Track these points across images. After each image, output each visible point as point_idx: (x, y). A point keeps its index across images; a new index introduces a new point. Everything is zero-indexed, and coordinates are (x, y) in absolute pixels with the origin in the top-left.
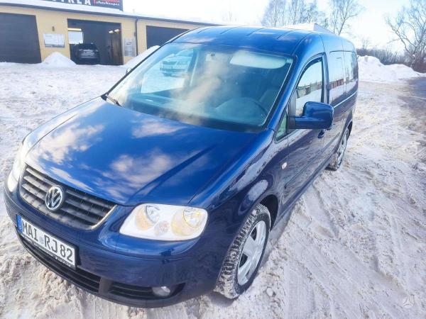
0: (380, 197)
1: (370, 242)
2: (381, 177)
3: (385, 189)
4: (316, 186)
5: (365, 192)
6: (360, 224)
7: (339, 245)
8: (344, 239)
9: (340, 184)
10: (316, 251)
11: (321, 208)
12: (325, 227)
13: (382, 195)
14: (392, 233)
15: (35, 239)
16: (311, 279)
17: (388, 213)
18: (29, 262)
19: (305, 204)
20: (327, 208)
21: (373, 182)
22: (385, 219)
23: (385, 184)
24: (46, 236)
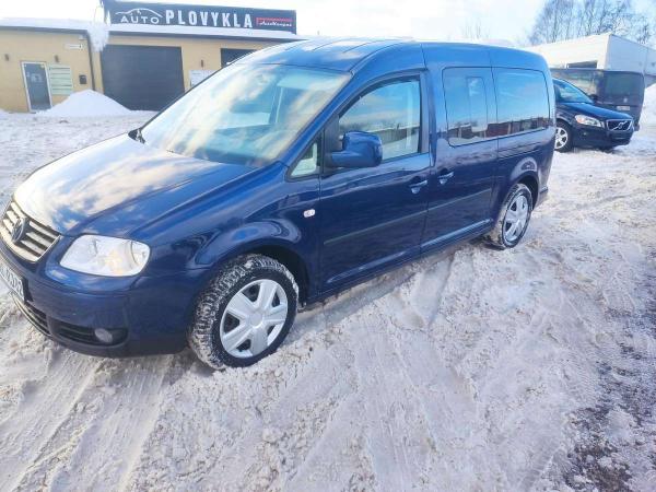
0: (551, 288)
2: (576, 262)
3: (567, 278)
4: (453, 268)
5: (529, 281)
6: (478, 315)
7: (425, 336)
8: (437, 330)
10: (380, 340)
11: (437, 293)
12: (420, 315)
13: (557, 284)
19: (415, 286)
20: (444, 294)
21: (557, 269)
22: (527, 314)
23: (572, 272)
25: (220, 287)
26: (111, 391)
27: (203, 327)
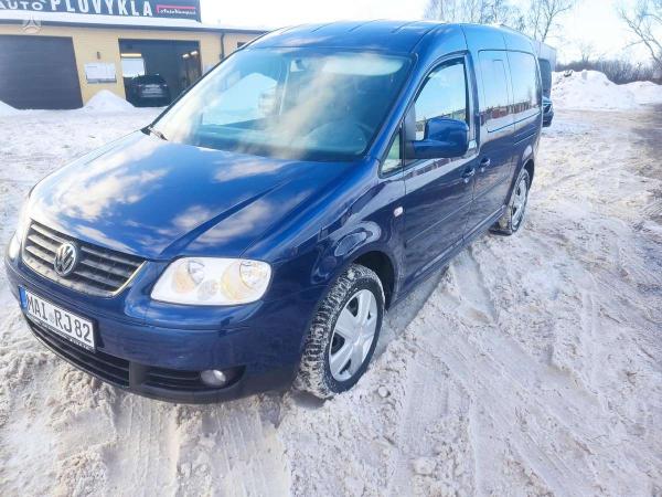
0: (575, 269)
1: (545, 328)
2: (581, 242)
3: (585, 258)
4: (476, 257)
5: (552, 264)
6: (534, 304)
7: (498, 332)
8: (506, 324)
9: (514, 253)
10: (460, 341)
11: (479, 285)
12: (479, 309)
13: (577, 265)
14: (583, 315)
15: (44, 317)
16: (447, 376)
17: (580, 290)
18: (45, 362)
19: (455, 280)
20: (487, 285)
21: (568, 250)
22: (575, 298)
23: (584, 251)
24: (56, 311)
25: (330, 305)
26: (210, 443)
27: (316, 353)
